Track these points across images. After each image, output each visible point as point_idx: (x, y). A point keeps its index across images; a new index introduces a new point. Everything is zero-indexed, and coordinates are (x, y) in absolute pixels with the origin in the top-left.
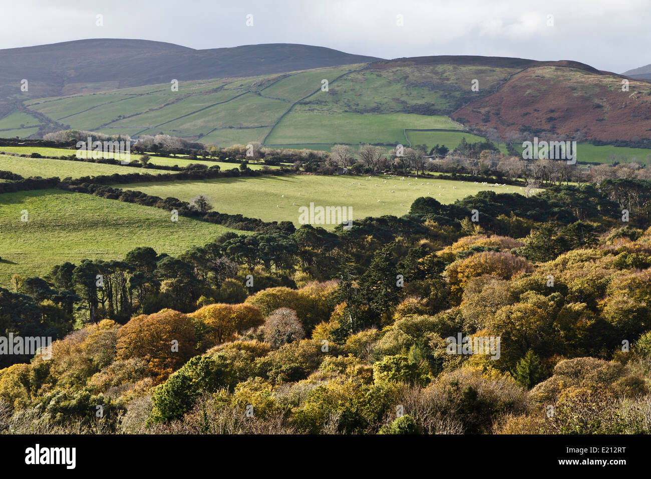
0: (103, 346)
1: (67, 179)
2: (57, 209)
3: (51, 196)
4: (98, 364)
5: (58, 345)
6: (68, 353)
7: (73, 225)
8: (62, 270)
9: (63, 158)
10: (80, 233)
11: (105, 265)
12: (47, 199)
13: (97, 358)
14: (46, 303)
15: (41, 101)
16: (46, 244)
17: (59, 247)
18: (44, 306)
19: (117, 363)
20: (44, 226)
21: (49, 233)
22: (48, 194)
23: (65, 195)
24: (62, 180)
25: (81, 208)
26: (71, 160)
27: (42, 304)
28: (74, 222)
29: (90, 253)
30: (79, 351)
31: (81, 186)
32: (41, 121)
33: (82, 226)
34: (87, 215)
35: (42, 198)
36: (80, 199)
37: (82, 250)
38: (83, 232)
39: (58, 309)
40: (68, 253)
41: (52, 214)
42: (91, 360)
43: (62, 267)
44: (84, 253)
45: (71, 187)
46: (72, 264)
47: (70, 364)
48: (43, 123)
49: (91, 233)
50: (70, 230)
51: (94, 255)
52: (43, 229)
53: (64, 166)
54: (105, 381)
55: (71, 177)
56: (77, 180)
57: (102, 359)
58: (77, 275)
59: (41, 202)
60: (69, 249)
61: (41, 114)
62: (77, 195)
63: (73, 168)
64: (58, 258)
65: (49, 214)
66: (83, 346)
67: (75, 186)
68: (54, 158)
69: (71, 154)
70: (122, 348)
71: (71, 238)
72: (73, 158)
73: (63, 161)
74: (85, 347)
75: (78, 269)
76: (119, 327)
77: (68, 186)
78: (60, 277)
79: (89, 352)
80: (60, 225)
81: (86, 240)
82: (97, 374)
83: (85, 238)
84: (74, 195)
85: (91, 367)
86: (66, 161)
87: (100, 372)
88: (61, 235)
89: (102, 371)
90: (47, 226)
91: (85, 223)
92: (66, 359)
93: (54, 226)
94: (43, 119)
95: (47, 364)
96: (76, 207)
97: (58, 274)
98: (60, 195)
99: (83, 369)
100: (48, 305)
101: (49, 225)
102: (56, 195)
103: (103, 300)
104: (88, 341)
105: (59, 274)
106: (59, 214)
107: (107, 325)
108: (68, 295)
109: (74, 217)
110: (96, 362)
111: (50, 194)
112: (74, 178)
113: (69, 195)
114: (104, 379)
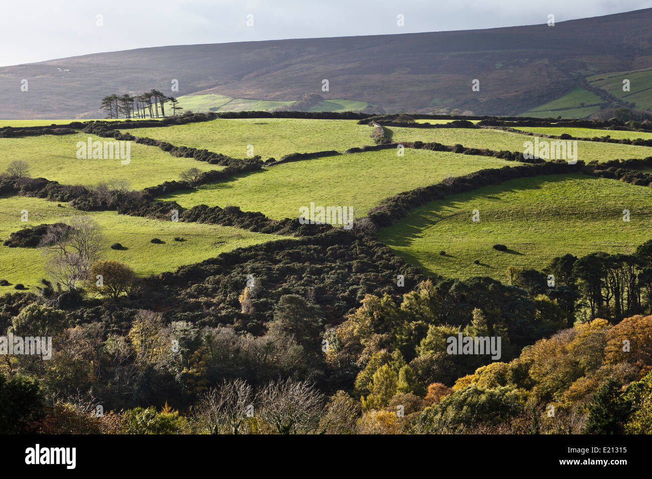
0: (590, 348)
1: (592, 162)
2: (576, 195)
3: (572, 181)
4: (584, 368)
5: (544, 345)
6: (553, 353)
7: (592, 213)
8: (562, 262)
9: (596, 139)
10: (598, 222)
11: (610, 258)
12: (567, 184)
13: (583, 360)
14: (540, 298)
15: (605, 77)
16: (558, 234)
17: (573, 238)
18: (538, 302)
19: (605, 367)
20: (559, 214)
21: (565, 223)
22: (569, 180)
23: (588, 181)
24: (586, 164)
25: (602, 196)
26: (604, 141)
27: (536, 299)
28: (594, 210)
29: (606, 245)
30: (565, 352)
31: (607, 170)
32: (604, 98)
33: (601, 215)
34: (609, 203)
35: (562, 183)
36: (605, 184)
37: (598, 242)
38: (602, 221)
39: (553, 304)
40: (581, 244)
41: (570, 201)
42: (577, 363)
43: (562, 258)
44: (599, 245)
45: (596, 171)
46: (574, 256)
47: (555, 366)
48: (605, 102)
49: (611, 223)
50: (588, 219)
51: (610, 247)
52: (558, 217)
53: (595, 148)
54: (588, 387)
55: (598, 161)
56: (604, 164)
57: (589, 363)
58: (577, 269)
59: (560, 187)
60: (583, 240)
61: (604, 91)
62: (602, 181)
63: (604, 151)
64: (569, 249)
65: (566, 201)
66: (569, 347)
67: (600, 171)
68: (585, 139)
69: (605, 135)
70: (611, 352)
71: (587, 228)
72: (607, 139)
73: (595, 143)
74: (572, 349)
75: (578, 262)
76: (610, 328)
77: (593, 171)
78: (559, 270)
79: (576, 353)
80: (577, 214)
81: (604, 231)
82: (582, 378)
83: (604, 228)
84: (598, 180)
85: (576, 370)
86: (598, 143)
87: (585, 376)
88: (578, 224)
89: (587, 376)
90: (563, 214)
91: (605, 212)
92: (551, 360)
93: (570, 215)
94: (605, 97)
95: (526, 364)
96: (598, 194)
97: (557, 267)
98: (583, 181)
99: (567, 372)
100: (543, 301)
101: (565, 214)
102: (578, 180)
103: (607, 297)
104: (577, 341)
105: (559, 266)
106: (578, 201)
107: (598, 325)
108: (566, 291)
109: (594, 205)
110: (582, 366)
111: (571, 180)
112: (600, 162)
113: (593, 181)
114: (587, 383)
